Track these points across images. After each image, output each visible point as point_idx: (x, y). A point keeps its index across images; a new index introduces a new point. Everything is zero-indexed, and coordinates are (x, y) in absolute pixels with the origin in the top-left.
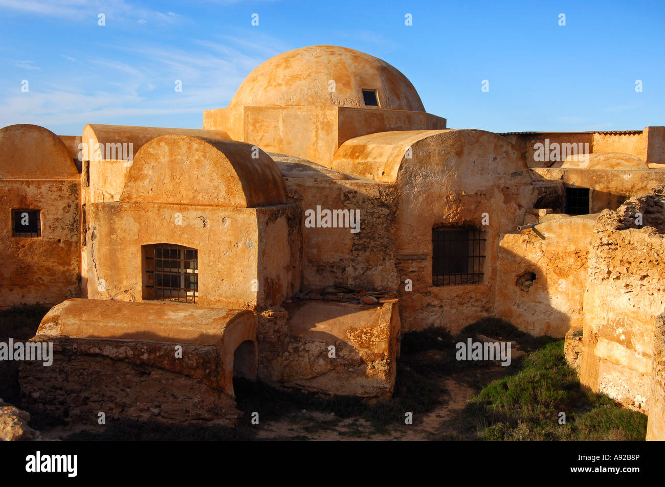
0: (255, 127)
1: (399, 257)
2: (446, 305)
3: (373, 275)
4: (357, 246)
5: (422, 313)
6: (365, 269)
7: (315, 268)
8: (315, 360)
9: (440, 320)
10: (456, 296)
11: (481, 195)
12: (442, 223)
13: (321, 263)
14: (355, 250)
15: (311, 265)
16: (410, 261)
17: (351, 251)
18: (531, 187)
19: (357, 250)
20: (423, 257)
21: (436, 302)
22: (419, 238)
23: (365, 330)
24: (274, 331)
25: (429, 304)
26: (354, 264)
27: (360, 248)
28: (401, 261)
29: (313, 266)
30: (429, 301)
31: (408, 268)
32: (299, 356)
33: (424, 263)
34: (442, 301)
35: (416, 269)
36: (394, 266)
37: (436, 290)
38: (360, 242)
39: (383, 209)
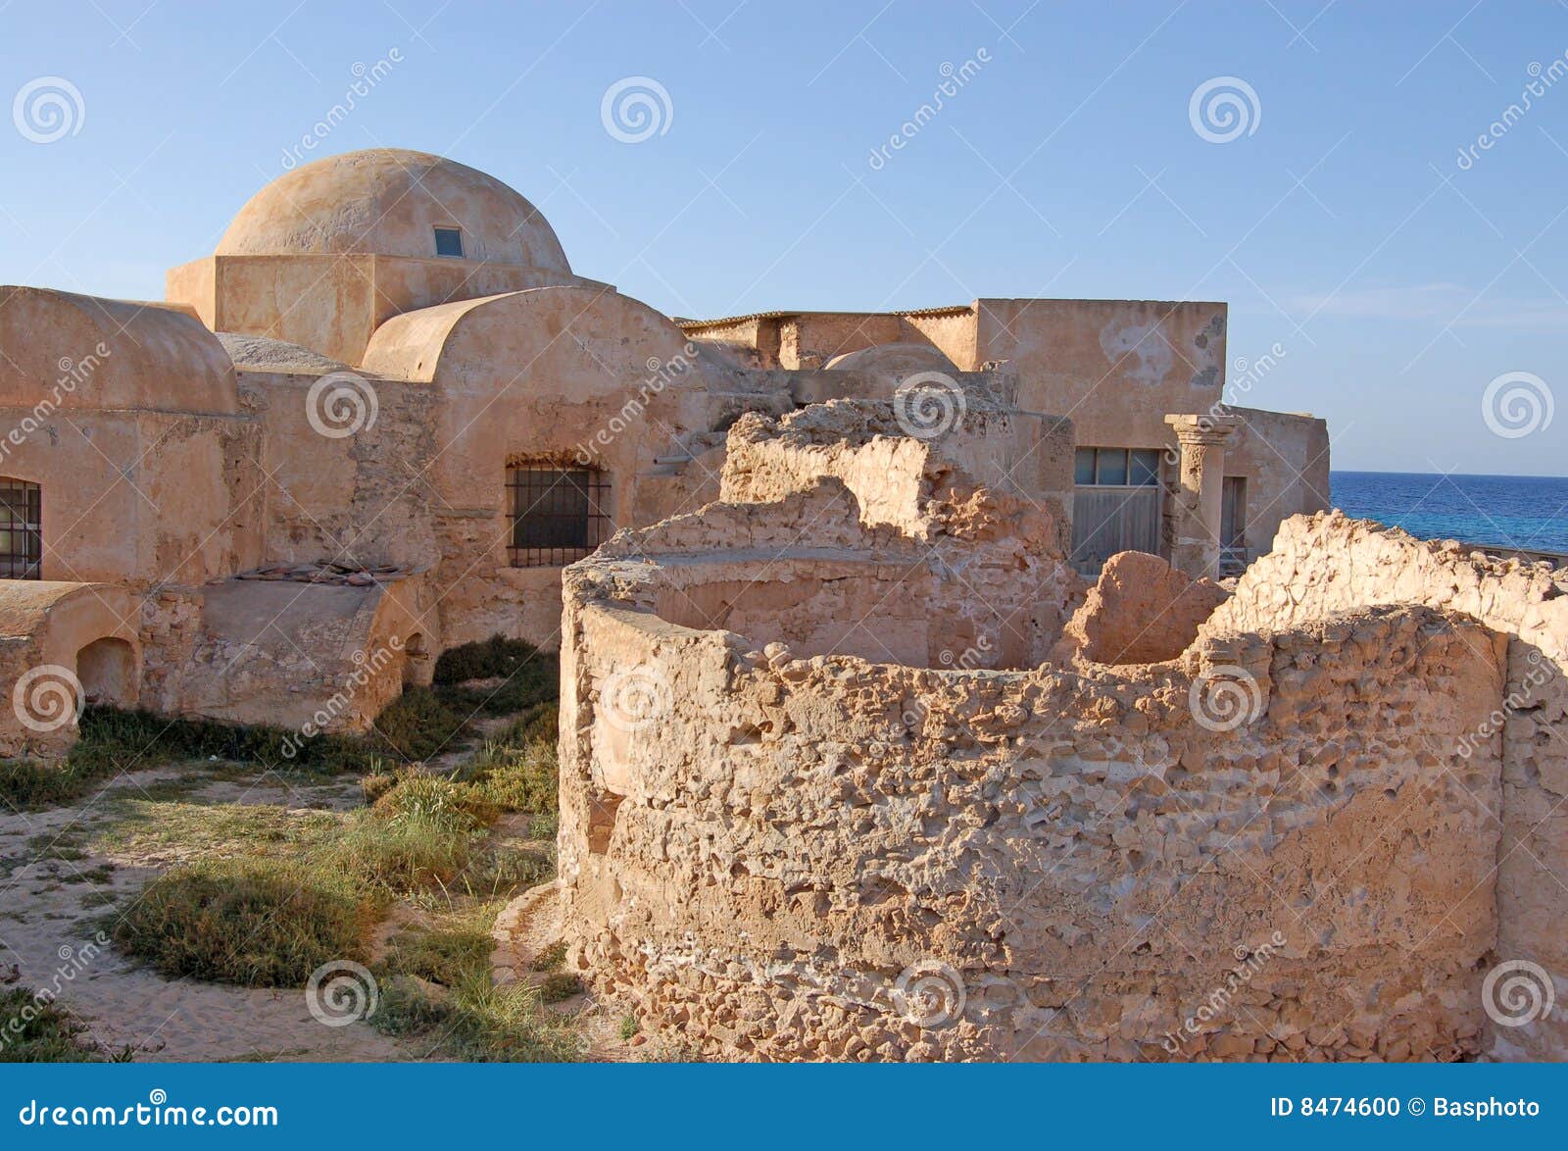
0: (235, 294)
1: (441, 513)
2: (529, 600)
3: (390, 544)
4: (362, 493)
5: (484, 614)
6: (377, 533)
7: (288, 532)
8: (235, 674)
9: (519, 627)
10: (552, 585)
11: (597, 404)
12: (524, 454)
13: (298, 523)
14: (360, 500)
15: (280, 525)
16: (464, 521)
17: (353, 501)
18: (705, 395)
19: (362, 499)
20: (488, 514)
21: (510, 595)
22: (478, 479)
23: (331, 624)
24: (172, 626)
25: (496, 597)
26: (356, 525)
27: (367, 495)
28: (446, 521)
29: (284, 529)
30: (497, 593)
31: (461, 534)
32: (212, 668)
33: (490, 526)
34: (522, 592)
35: (475, 536)
36: (431, 527)
37: (511, 573)
38: (368, 485)
39: (409, 425)
